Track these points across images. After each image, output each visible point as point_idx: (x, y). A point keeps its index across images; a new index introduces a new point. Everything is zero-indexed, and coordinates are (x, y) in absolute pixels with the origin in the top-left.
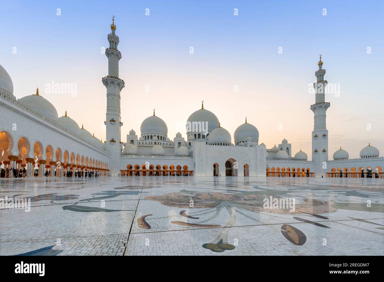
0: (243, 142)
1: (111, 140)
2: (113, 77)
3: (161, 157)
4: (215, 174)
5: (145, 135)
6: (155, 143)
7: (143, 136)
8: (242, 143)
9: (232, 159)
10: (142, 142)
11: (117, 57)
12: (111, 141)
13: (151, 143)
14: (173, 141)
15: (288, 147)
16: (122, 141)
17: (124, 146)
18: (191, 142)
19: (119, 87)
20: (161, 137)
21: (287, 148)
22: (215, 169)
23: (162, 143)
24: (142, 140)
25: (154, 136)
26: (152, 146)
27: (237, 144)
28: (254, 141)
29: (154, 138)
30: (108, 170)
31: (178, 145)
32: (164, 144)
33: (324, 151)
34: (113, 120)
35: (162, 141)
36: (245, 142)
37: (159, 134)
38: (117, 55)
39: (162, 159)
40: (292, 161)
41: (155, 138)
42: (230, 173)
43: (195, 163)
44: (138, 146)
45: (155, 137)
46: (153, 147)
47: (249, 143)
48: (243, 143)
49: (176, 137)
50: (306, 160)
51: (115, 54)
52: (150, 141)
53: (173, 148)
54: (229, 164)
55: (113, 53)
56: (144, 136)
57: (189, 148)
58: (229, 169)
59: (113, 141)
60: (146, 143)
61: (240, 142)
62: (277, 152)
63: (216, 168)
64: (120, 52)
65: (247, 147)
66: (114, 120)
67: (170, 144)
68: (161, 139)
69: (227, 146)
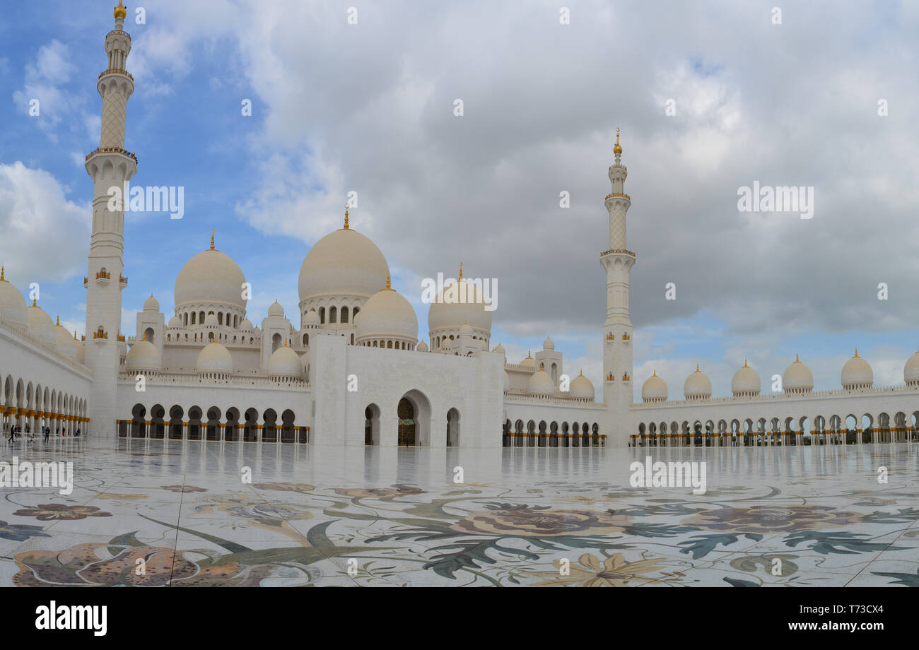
0: (452, 337)
1: (97, 331)
2: (111, 150)
3: (222, 383)
4: (369, 438)
5: (186, 311)
6: (211, 335)
7: (180, 315)
8: (448, 340)
9: (415, 392)
10: (177, 332)
11: (122, 92)
12: (96, 336)
13: (199, 336)
14: (260, 327)
15: (556, 362)
16: (123, 333)
17: (131, 345)
18: (308, 331)
19: (124, 175)
20: (228, 316)
21: (554, 365)
22: (371, 423)
23: (231, 337)
24: (176, 326)
25: (210, 313)
26: (202, 344)
27: (437, 341)
28: (478, 338)
29: (208, 318)
30: (88, 420)
31: (272, 342)
32: (235, 337)
33: (626, 378)
34: (105, 273)
35: (230, 329)
36: (455, 338)
37: (221, 306)
38: (124, 86)
39: (223, 388)
40: (562, 403)
41: (211, 320)
42: (408, 437)
43: (314, 403)
44: (166, 347)
45: (211, 315)
46: (202, 348)
47: (466, 343)
48: (450, 340)
49: (266, 316)
50: (591, 399)
51: (119, 83)
52: (197, 328)
53: (258, 350)
54: (408, 408)
55: (114, 84)
56: (183, 316)
57: (300, 353)
58: (409, 422)
59: (101, 334)
60: (186, 335)
61: (445, 337)
62: (532, 374)
63: (373, 420)
64: (130, 76)
65: (459, 356)
66: (107, 272)
67: (252, 339)
68: (228, 324)
69: (406, 351)
